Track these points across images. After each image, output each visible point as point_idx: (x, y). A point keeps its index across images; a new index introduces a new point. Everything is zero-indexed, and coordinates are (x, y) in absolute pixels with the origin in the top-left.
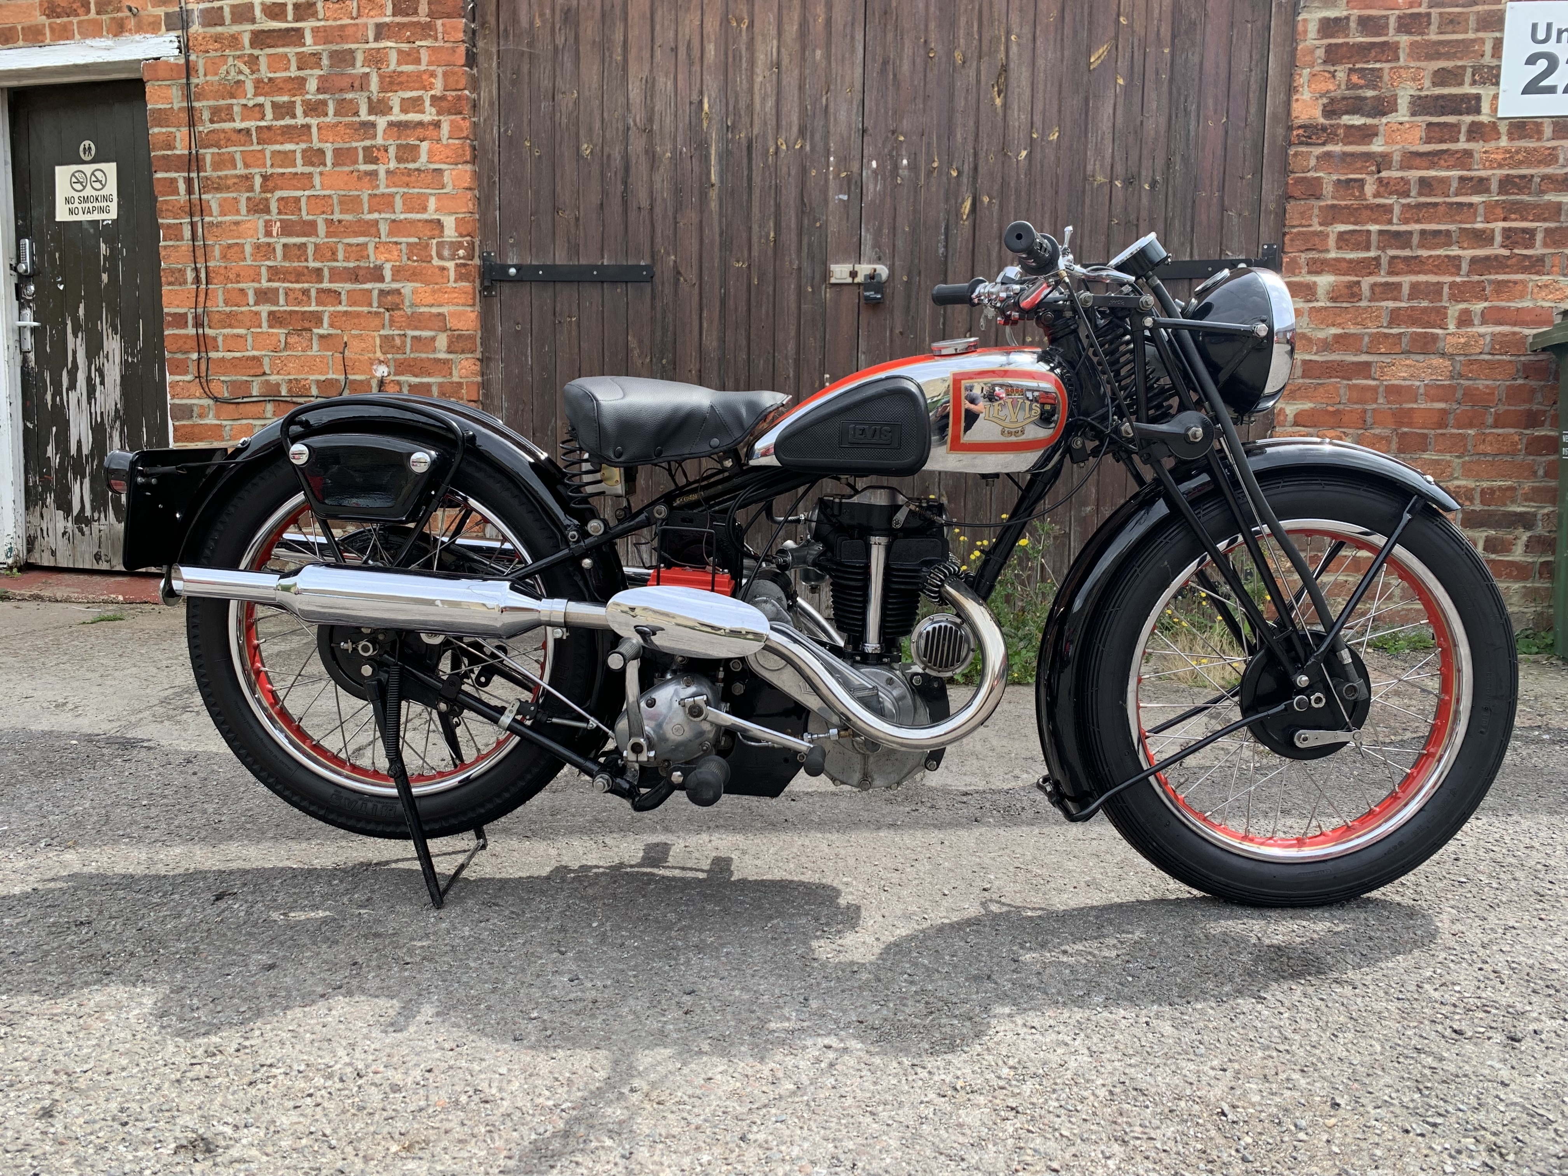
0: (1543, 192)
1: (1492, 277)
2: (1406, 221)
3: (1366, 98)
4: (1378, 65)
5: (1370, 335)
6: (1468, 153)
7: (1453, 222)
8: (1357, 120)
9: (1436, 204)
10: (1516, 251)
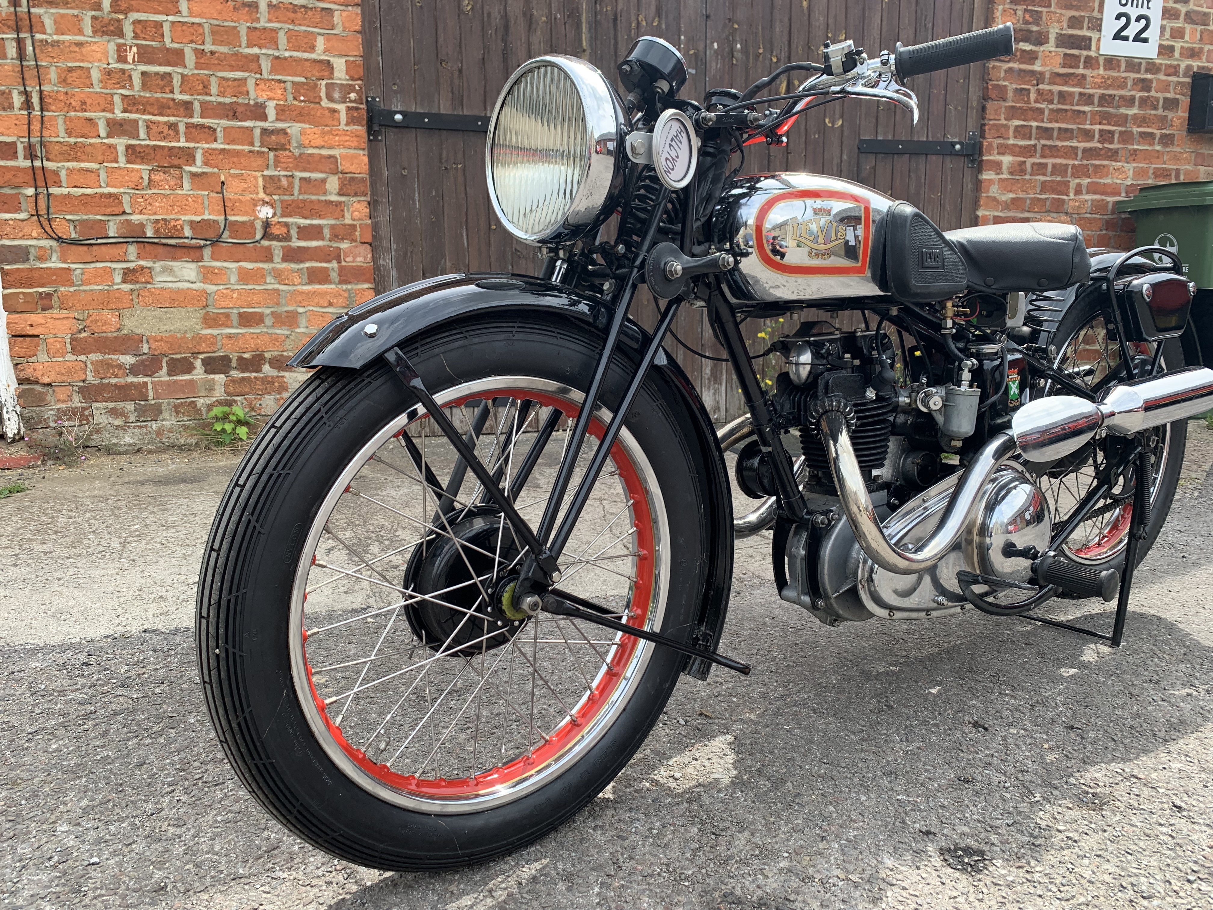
0: (1119, 107)
1: (1093, 162)
2: (1050, 121)
3: (1032, 32)
4: (1040, 9)
5: (1031, 199)
6: (1084, 76)
7: (1075, 123)
8: (1027, 47)
9: (1066, 110)
10: (1105, 145)
